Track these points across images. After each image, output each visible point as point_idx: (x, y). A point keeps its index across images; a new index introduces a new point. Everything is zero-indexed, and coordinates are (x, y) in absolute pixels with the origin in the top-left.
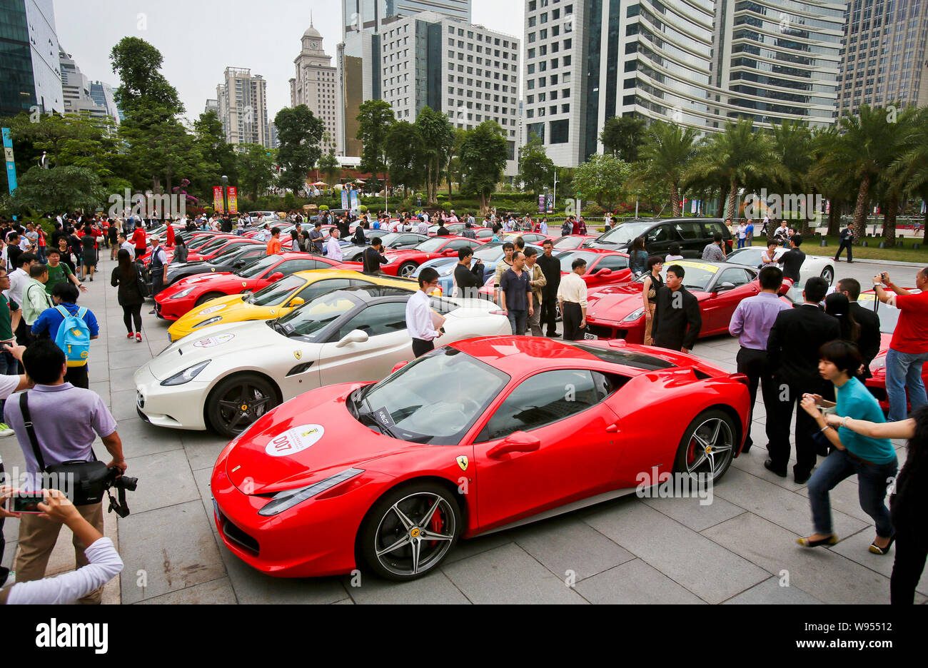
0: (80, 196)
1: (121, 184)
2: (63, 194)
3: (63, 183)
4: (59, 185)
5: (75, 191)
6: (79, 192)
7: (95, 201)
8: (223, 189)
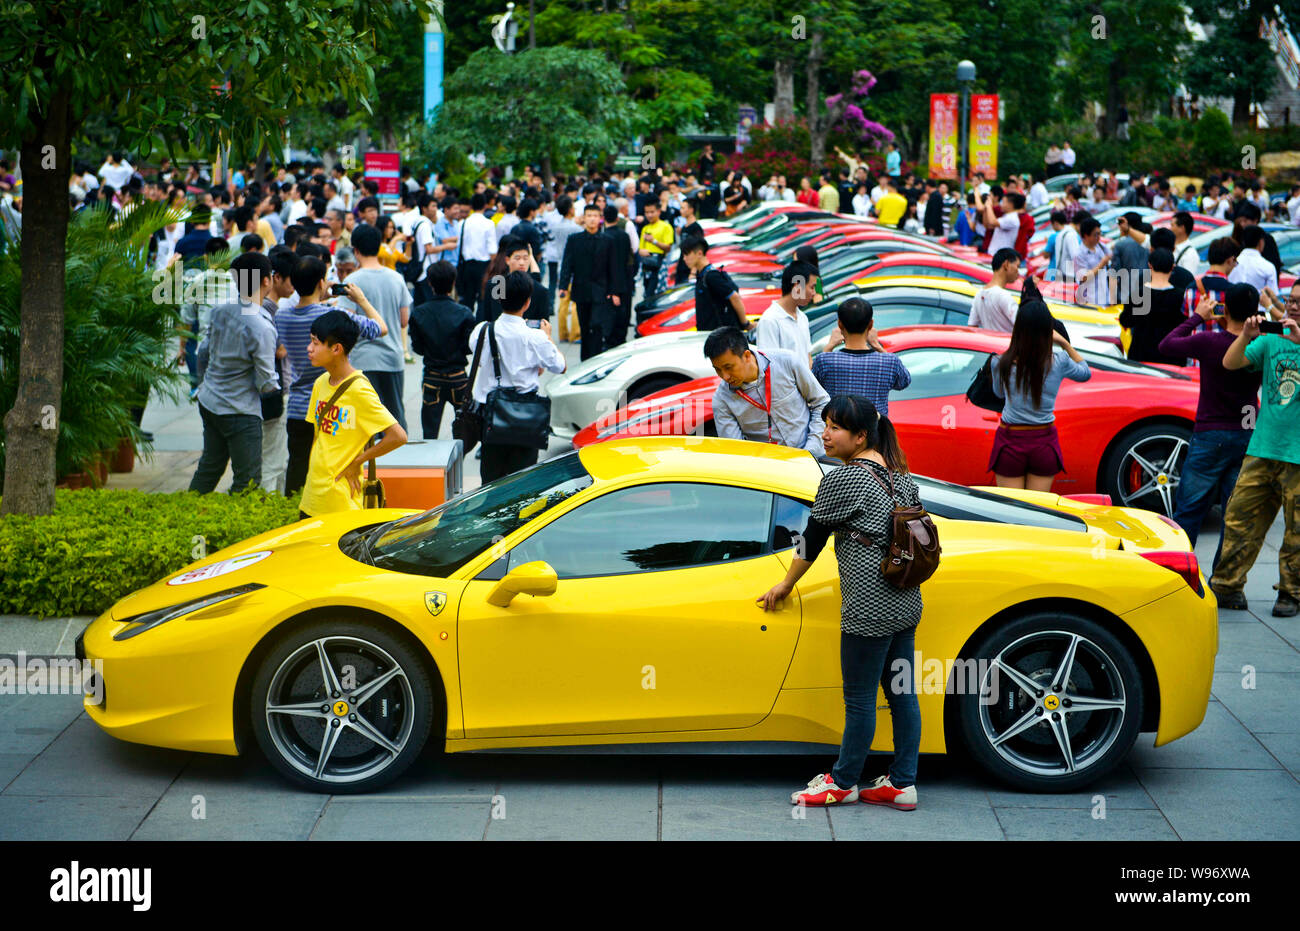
0: (572, 122)
1: (687, 89)
2: (537, 120)
3: (540, 91)
4: (531, 96)
5: (562, 111)
6: (572, 114)
7: (605, 136)
8: (960, 102)
